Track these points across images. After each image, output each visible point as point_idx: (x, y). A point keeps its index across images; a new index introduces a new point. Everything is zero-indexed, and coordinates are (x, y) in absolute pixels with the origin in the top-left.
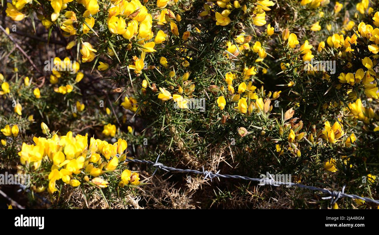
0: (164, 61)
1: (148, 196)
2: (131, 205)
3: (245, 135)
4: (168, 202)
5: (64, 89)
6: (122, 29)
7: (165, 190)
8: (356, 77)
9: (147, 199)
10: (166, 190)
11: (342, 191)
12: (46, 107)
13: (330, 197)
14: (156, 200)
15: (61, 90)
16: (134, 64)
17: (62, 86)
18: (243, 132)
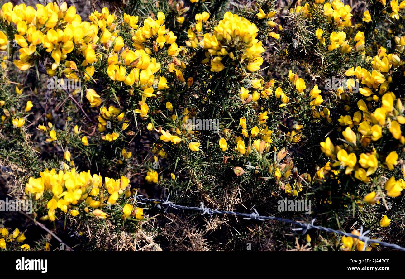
0: (169, 106)
1: (169, 235)
2: (144, 241)
3: (240, 174)
4: (187, 242)
5: (110, 137)
6: (122, 76)
7: (185, 230)
8: (354, 120)
9: (169, 238)
10: (187, 230)
11: (311, 223)
12: (95, 154)
13: (301, 229)
14: (178, 240)
15: (108, 138)
16: (140, 109)
17: (108, 134)
18: (238, 171)
